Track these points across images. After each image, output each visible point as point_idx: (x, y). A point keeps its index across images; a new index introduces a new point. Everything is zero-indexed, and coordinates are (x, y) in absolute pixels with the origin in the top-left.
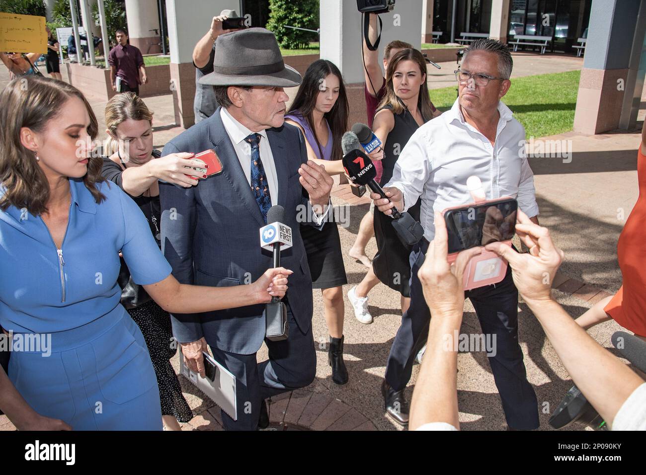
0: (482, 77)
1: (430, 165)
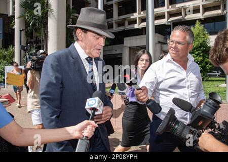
0: (179, 43)
1: (157, 80)
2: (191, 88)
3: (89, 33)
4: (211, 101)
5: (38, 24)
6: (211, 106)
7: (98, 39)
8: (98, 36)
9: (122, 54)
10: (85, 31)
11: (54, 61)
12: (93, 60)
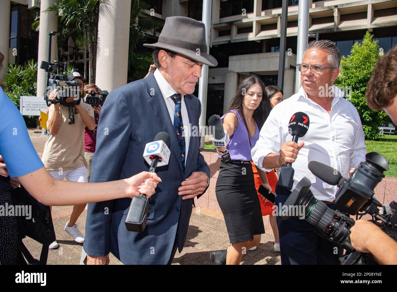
2: (338, 141)
3: (178, 58)
4: (369, 166)
5: (81, 25)
6: (369, 174)
7: (192, 66)
8: (193, 63)
9: (224, 84)
10: (173, 54)
11: (122, 100)
12: (183, 99)
